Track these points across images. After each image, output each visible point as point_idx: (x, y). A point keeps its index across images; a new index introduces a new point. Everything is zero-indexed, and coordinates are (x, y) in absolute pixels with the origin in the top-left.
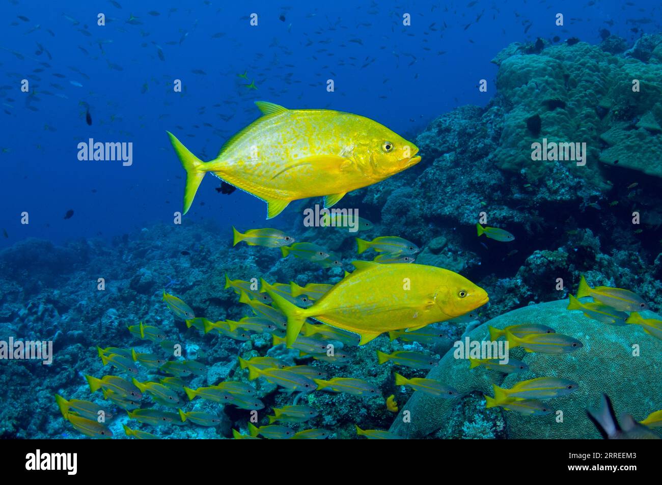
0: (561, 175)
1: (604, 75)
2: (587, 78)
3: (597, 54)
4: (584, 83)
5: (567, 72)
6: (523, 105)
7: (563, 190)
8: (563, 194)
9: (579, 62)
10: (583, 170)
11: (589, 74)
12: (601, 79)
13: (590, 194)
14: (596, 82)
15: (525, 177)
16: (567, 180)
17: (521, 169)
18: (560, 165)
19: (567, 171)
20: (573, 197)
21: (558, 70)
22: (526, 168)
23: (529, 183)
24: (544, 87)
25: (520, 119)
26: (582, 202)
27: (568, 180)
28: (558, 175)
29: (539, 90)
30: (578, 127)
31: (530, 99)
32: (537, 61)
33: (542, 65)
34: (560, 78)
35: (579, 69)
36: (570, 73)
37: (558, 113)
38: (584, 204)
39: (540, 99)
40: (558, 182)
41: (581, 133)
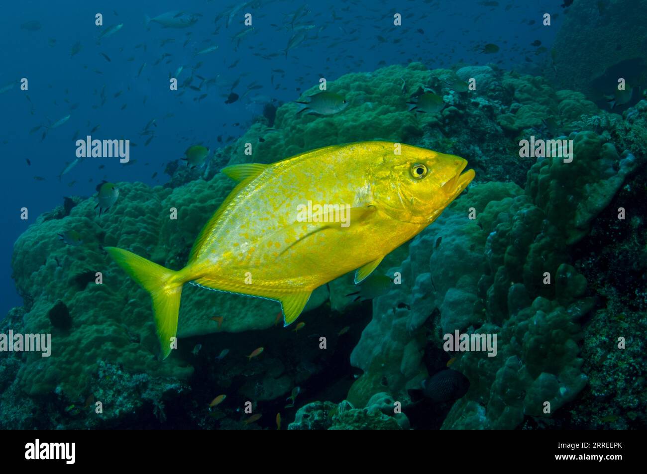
0: (112, 378)
1: (152, 216)
2: (127, 228)
3: (139, 192)
4: (125, 237)
5: (99, 230)
6: (44, 295)
7: (121, 399)
8: (121, 405)
9: (115, 211)
10: (142, 359)
11: (129, 223)
12: (149, 224)
13: (162, 390)
14: (142, 230)
15: (63, 397)
16: (122, 381)
17: (56, 387)
18: (106, 364)
19: (118, 369)
20: (136, 403)
21: (85, 230)
22: (62, 384)
23: (73, 403)
24: (67, 259)
25: (41, 315)
26: (153, 406)
27: (124, 381)
28: (108, 378)
29: (61, 266)
30: (127, 299)
31: (51, 282)
32: (54, 227)
33: (60, 231)
34: (91, 241)
35: (116, 220)
36: (105, 230)
37: (91, 291)
38: (158, 408)
39: (64, 280)
40: (110, 388)
41: (129, 308)
